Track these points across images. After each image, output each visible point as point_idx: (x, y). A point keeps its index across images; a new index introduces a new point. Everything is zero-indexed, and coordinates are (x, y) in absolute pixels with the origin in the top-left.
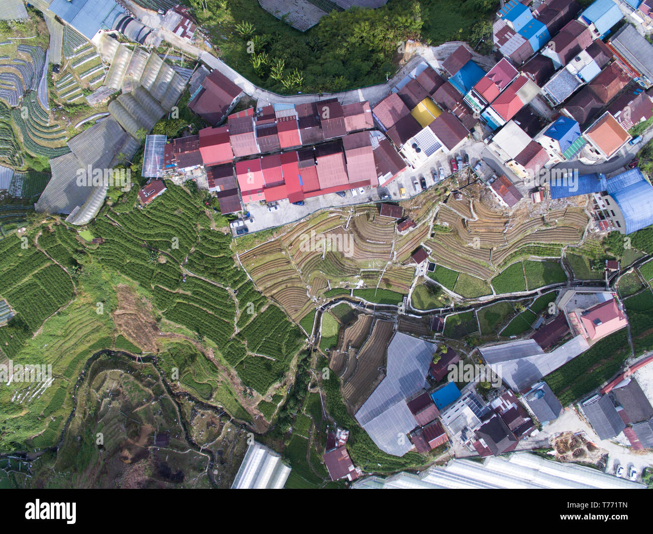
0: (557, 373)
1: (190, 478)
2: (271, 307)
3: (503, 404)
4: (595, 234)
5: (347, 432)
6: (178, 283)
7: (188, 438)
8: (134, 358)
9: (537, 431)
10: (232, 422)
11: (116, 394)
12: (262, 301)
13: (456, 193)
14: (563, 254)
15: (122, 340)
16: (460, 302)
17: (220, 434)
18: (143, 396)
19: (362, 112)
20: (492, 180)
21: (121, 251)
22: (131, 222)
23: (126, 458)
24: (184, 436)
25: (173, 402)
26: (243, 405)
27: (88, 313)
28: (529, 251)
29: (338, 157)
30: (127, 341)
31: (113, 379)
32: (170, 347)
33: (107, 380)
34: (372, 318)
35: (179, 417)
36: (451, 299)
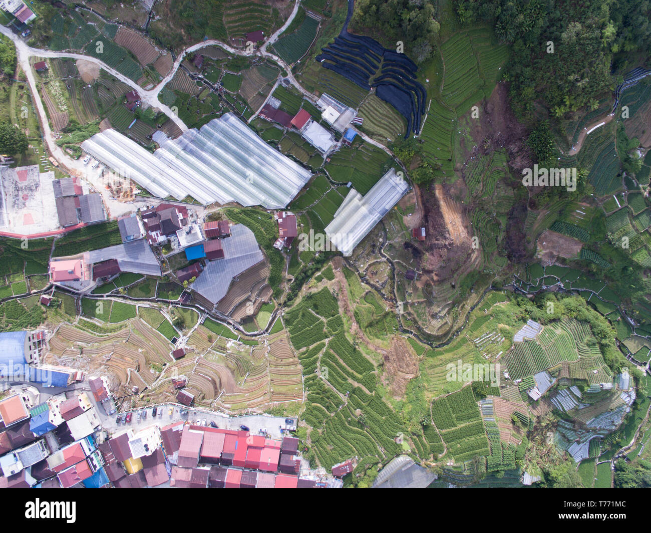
0: (114, 243)
1: (399, 242)
2: (298, 348)
3: (158, 236)
4: (49, 328)
5: (275, 245)
6: (354, 391)
7: (393, 270)
8: (415, 335)
9: (142, 210)
10: (358, 271)
11: (434, 316)
12: (303, 356)
13: (136, 393)
14: (78, 318)
15: (419, 351)
16: (164, 308)
17: (370, 265)
18: (416, 307)
19: (176, 481)
20: (106, 399)
21: (385, 427)
22: (368, 448)
23: (436, 274)
24: (396, 271)
25: (397, 296)
26: (346, 280)
27: (431, 384)
28: (101, 330)
29: (204, 454)
30: (415, 350)
31: (434, 327)
32: (385, 337)
33: (437, 328)
34: (230, 316)
35: (396, 284)
36: (170, 312)
